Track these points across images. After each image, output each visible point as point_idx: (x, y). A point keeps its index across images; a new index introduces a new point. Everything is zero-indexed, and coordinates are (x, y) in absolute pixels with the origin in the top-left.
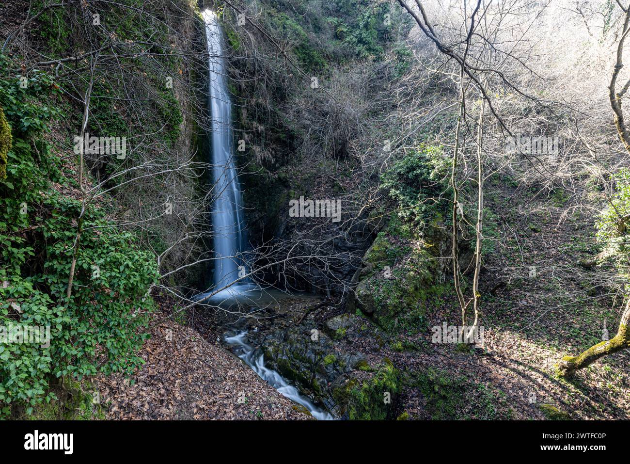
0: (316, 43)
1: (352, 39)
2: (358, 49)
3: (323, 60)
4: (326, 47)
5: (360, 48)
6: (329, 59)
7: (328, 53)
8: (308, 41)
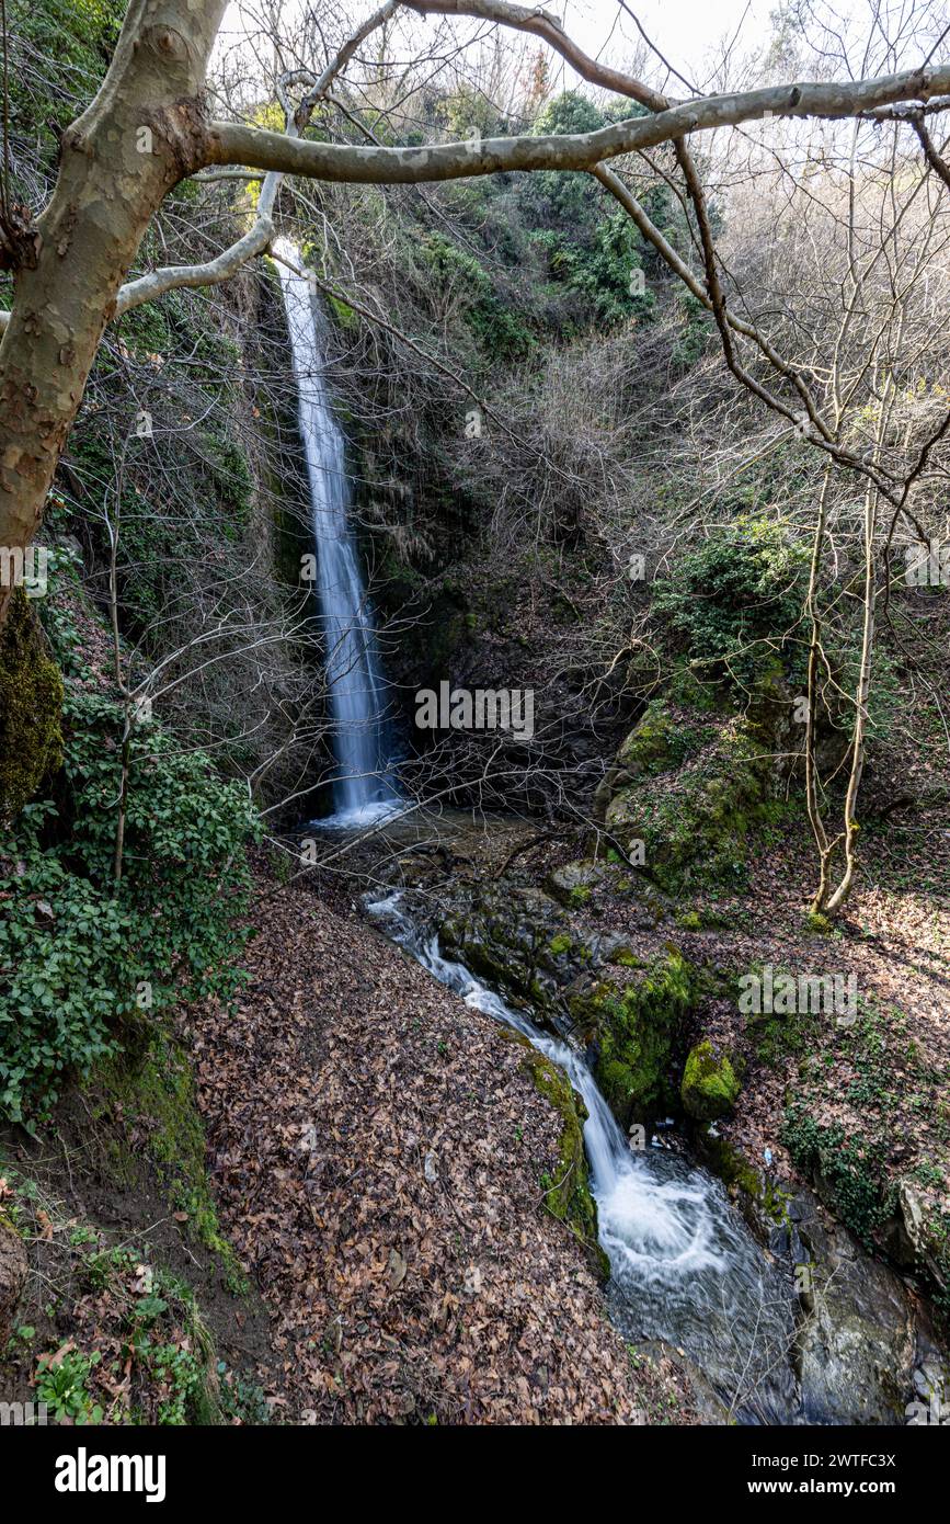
0: (511, 294)
1: (585, 278)
2: (600, 298)
3: (525, 331)
4: (531, 302)
5: (604, 296)
6: (538, 328)
7: (536, 315)
8: (494, 292)
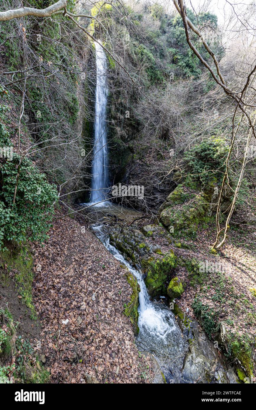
0: (160, 66)
1: (182, 64)
2: (185, 70)
3: (163, 77)
4: (166, 69)
5: (187, 70)
6: (167, 77)
7: (166, 73)
8: (156, 64)
